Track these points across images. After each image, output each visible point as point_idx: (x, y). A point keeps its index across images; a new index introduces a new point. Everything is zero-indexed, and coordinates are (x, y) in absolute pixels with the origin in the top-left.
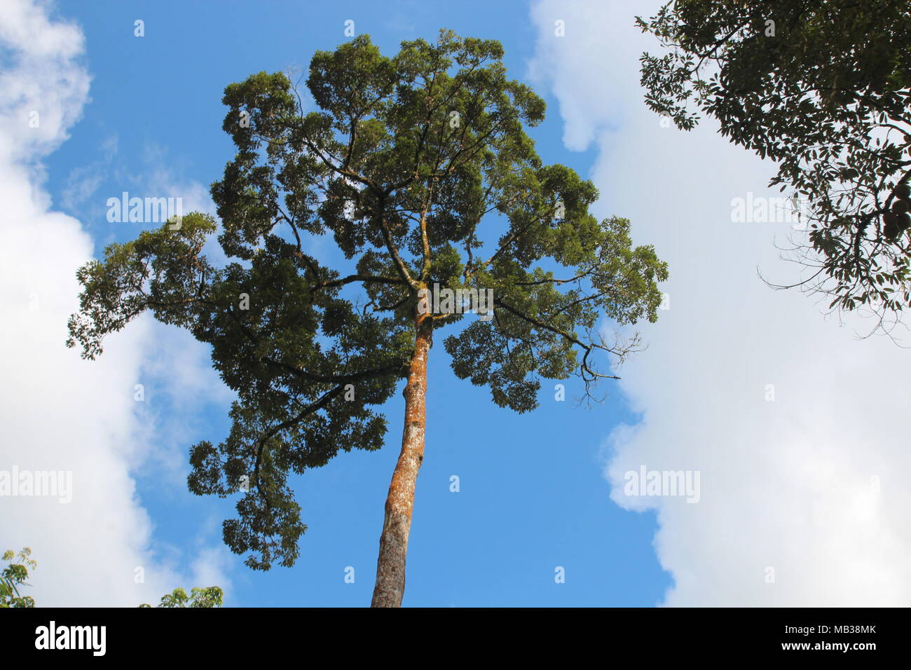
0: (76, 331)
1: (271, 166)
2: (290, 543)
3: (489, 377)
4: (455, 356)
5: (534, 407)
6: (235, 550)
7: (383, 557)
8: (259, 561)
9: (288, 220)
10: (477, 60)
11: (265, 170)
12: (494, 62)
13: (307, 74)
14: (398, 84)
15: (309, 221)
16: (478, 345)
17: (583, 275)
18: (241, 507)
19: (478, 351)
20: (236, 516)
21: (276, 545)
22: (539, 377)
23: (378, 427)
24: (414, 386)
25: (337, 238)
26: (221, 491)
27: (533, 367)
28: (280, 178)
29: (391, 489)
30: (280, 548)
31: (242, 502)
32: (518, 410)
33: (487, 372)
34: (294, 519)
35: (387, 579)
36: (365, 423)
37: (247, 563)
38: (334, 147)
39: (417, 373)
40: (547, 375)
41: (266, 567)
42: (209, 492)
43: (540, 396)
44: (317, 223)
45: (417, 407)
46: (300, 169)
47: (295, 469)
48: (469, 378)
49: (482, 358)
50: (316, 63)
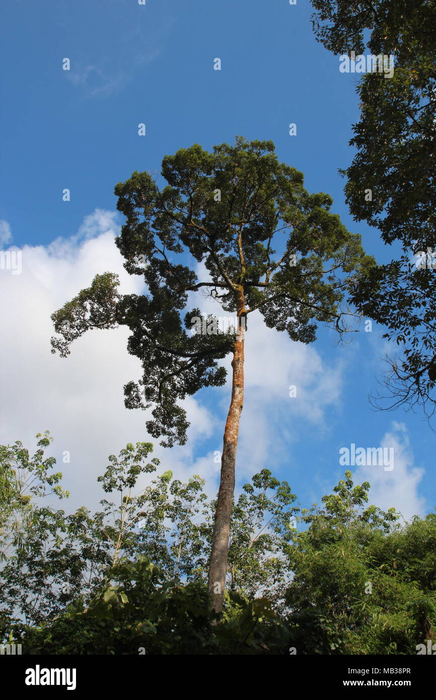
0: (55, 344)
1: (147, 221)
2: (181, 433)
3: (286, 327)
4: (265, 315)
5: (314, 340)
6: (154, 436)
7: (223, 469)
8: (167, 442)
9: (161, 252)
10: (260, 153)
11: (145, 224)
12: (269, 153)
13: (161, 170)
14: (214, 170)
15: (174, 245)
16: (279, 308)
17: (336, 267)
18: (154, 413)
19: (279, 311)
20: (153, 419)
21: (175, 434)
22: (317, 321)
23: (222, 372)
24: (237, 361)
25: (191, 251)
26: (142, 407)
27: (312, 316)
28: (153, 226)
29: (226, 428)
30: (177, 436)
31: (155, 411)
32: (305, 342)
33: (285, 324)
34: (183, 417)
35: (225, 482)
36: (215, 371)
37: (161, 444)
38: (182, 205)
39: (238, 352)
40: (321, 319)
41: (171, 446)
42: (136, 407)
43: (317, 333)
44: (179, 246)
45: (239, 374)
46: (164, 219)
47: (180, 398)
48: (275, 328)
49: (281, 315)
50: (164, 164)
